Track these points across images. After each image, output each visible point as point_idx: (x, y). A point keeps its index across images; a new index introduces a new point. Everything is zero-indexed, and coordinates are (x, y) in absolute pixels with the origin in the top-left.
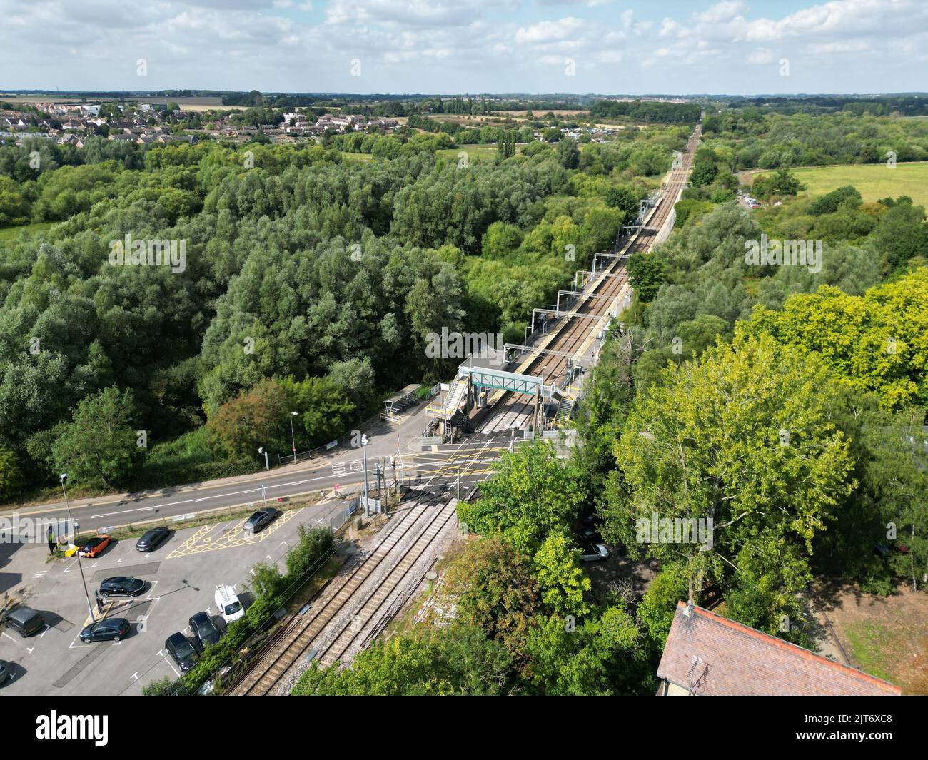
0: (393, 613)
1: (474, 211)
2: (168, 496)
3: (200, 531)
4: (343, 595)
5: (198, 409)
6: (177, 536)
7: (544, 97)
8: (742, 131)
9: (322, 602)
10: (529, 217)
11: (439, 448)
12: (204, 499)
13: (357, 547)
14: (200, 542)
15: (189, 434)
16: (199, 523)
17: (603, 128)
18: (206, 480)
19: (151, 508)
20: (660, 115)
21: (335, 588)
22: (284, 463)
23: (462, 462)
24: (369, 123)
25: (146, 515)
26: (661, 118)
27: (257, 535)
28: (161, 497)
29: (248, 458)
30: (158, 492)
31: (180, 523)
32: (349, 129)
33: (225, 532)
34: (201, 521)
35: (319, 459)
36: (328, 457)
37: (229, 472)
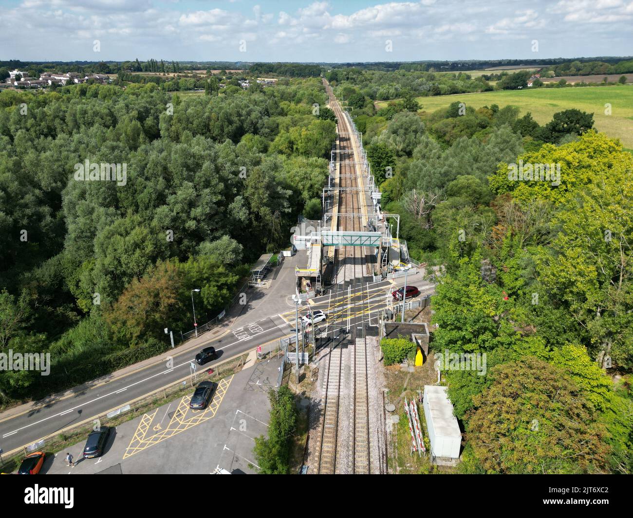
0: (384, 450)
1: (228, 126)
2: (83, 394)
3: (142, 420)
4: (328, 447)
5: (72, 305)
6: (120, 431)
7: (207, 63)
8: (352, 81)
9: (314, 459)
10: (267, 130)
11: (315, 301)
12: (125, 389)
13: (309, 398)
14: (150, 433)
15: (71, 331)
16: (135, 414)
17: (264, 80)
18: (115, 370)
19: (71, 410)
20: (296, 72)
21: (316, 442)
22: (186, 339)
23: (341, 308)
24: (86, 78)
25: (68, 419)
26: (297, 74)
27: (206, 411)
28: (76, 397)
29: (151, 340)
30: (68, 392)
31: (115, 418)
32: (70, 82)
33: (170, 415)
34: (137, 411)
35: (216, 329)
36: (224, 326)
37: (137, 358)
